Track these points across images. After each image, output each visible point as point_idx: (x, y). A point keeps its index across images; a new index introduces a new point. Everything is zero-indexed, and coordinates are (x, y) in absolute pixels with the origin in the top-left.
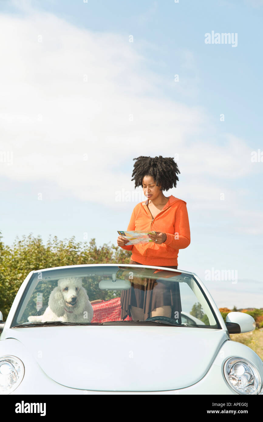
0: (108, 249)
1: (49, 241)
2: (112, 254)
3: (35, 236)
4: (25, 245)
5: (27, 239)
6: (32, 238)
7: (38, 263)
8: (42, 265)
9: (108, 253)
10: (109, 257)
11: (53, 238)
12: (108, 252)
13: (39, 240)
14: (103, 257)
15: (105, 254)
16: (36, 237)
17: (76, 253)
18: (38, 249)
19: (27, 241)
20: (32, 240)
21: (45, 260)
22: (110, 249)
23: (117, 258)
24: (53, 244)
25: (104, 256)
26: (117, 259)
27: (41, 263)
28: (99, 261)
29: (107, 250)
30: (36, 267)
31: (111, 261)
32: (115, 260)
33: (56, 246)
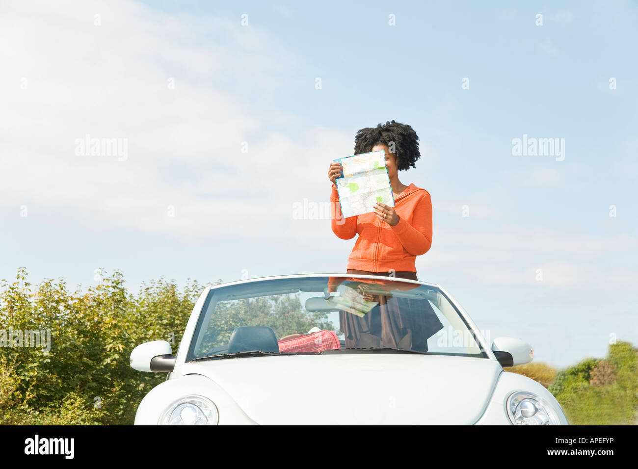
0: (265, 301)
1: (187, 287)
2: (270, 307)
3: (168, 280)
4: (155, 293)
5: (157, 285)
6: (164, 283)
7: (174, 317)
8: (178, 320)
9: (265, 306)
10: (266, 311)
11: (192, 283)
12: (266, 304)
13: (173, 286)
14: (258, 312)
15: (261, 308)
16: (169, 282)
17: (225, 305)
18: (172, 298)
19: (157, 288)
20: (163, 286)
21: (181, 312)
22: (267, 300)
23: (277, 312)
24: (192, 291)
25: (260, 311)
26: (276, 314)
27: (177, 317)
28: (253, 317)
29: (264, 303)
30: (170, 322)
31: (270, 316)
32: (275, 315)
33: (196, 293)
